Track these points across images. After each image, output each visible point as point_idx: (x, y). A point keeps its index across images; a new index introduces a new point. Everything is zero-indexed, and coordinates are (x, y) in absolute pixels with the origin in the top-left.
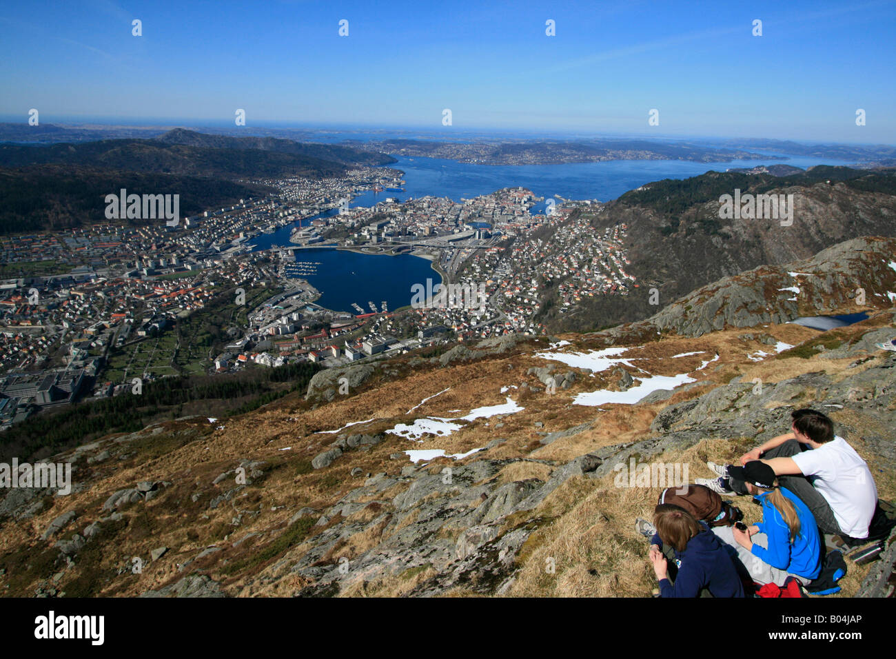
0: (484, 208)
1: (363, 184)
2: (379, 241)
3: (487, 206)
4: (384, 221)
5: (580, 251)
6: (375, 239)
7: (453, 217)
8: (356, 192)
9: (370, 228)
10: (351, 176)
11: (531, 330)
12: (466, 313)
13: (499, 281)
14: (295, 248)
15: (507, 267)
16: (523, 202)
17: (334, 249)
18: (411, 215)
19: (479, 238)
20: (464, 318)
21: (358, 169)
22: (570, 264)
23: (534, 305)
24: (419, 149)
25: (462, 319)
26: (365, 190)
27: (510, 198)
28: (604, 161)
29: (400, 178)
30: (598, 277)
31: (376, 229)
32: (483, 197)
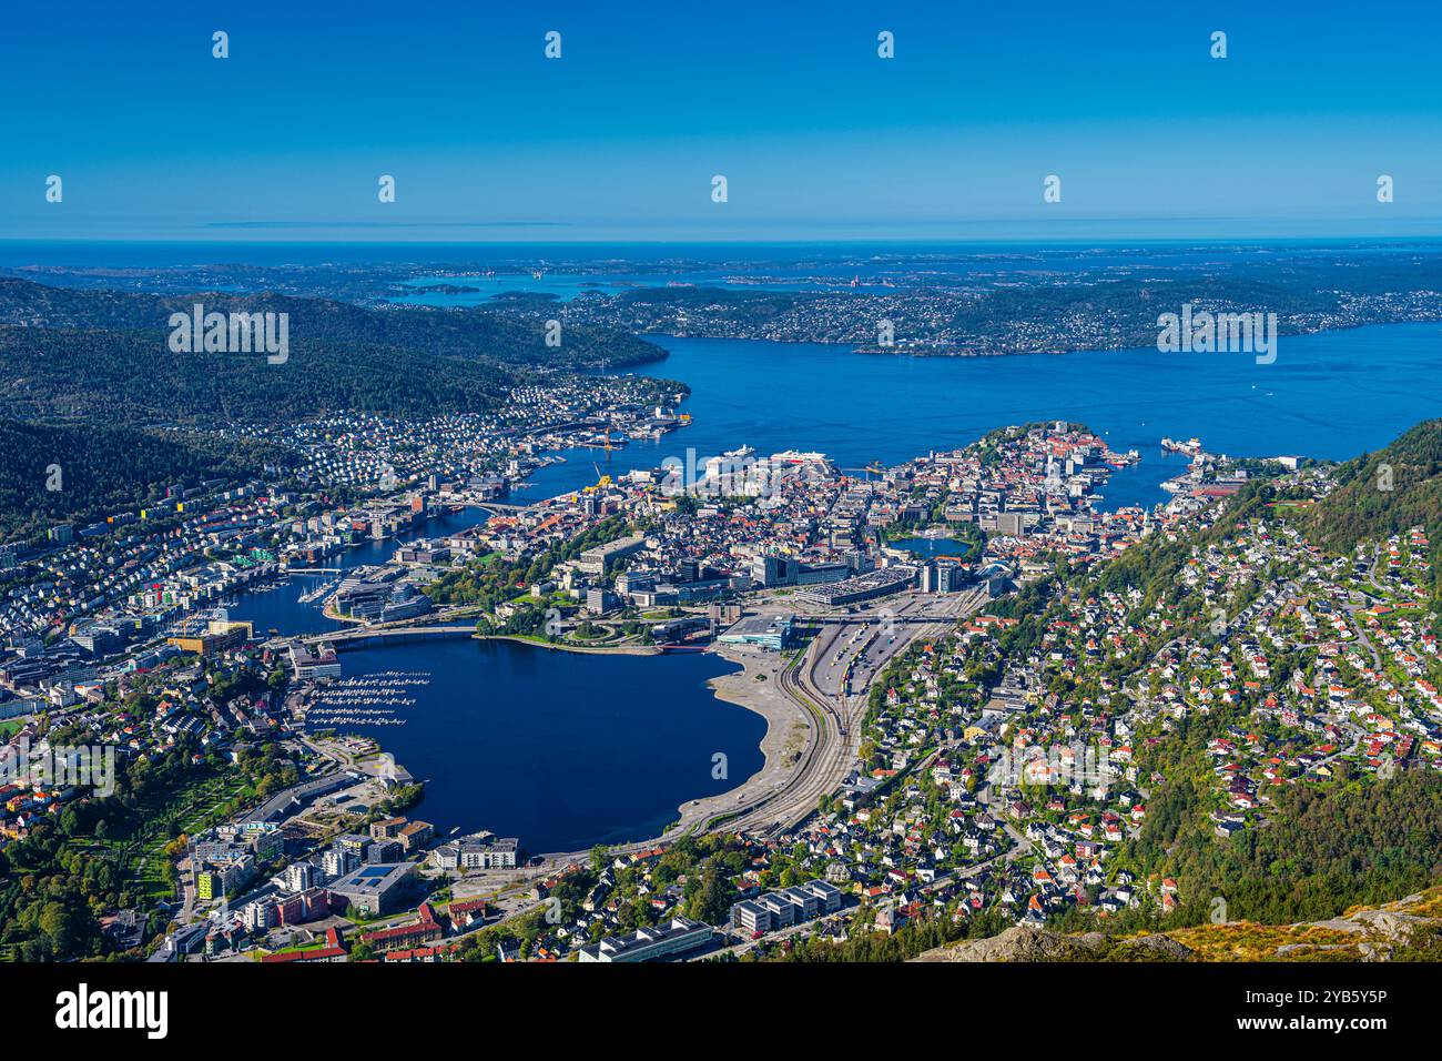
0: (944, 493)
1: (562, 427)
2: (613, 604)
3: (954, 485)
4: (623, 543)
5: (1272, 617)
6: (595, 601)
7: (845, 523)
8: (537, 451)
9: (584, 567)
10: (519, 406)
11: (1123, 896)
12: (898, 838)
13: (1004, 728)
14: (337, 636)
15: (1030, 681)
16: (1069, 469)
17: (466, 637)
18: (711, 520)
19: (933, 588)
20: (893, 857)
21: (543, 382)
22: (1243, 671)
23: (1127, 810)
24: (732, 316)
25: (887, 861)
26: (564, 447)
27: (1029, 457)
28: (1333, 327)
29: (676, 406)
30: (1342, 712)
31: (598, 567)
32: (940, 459)
